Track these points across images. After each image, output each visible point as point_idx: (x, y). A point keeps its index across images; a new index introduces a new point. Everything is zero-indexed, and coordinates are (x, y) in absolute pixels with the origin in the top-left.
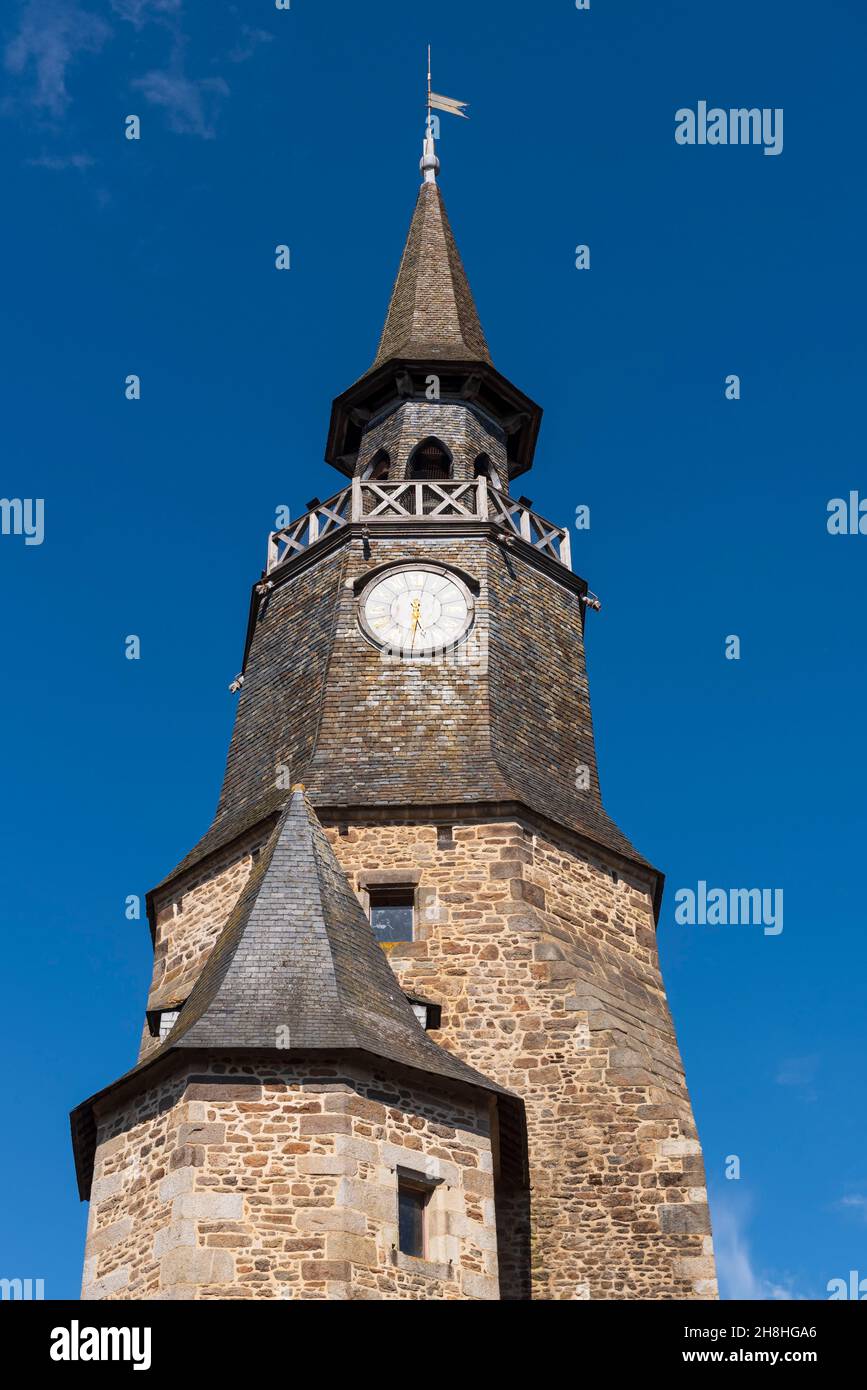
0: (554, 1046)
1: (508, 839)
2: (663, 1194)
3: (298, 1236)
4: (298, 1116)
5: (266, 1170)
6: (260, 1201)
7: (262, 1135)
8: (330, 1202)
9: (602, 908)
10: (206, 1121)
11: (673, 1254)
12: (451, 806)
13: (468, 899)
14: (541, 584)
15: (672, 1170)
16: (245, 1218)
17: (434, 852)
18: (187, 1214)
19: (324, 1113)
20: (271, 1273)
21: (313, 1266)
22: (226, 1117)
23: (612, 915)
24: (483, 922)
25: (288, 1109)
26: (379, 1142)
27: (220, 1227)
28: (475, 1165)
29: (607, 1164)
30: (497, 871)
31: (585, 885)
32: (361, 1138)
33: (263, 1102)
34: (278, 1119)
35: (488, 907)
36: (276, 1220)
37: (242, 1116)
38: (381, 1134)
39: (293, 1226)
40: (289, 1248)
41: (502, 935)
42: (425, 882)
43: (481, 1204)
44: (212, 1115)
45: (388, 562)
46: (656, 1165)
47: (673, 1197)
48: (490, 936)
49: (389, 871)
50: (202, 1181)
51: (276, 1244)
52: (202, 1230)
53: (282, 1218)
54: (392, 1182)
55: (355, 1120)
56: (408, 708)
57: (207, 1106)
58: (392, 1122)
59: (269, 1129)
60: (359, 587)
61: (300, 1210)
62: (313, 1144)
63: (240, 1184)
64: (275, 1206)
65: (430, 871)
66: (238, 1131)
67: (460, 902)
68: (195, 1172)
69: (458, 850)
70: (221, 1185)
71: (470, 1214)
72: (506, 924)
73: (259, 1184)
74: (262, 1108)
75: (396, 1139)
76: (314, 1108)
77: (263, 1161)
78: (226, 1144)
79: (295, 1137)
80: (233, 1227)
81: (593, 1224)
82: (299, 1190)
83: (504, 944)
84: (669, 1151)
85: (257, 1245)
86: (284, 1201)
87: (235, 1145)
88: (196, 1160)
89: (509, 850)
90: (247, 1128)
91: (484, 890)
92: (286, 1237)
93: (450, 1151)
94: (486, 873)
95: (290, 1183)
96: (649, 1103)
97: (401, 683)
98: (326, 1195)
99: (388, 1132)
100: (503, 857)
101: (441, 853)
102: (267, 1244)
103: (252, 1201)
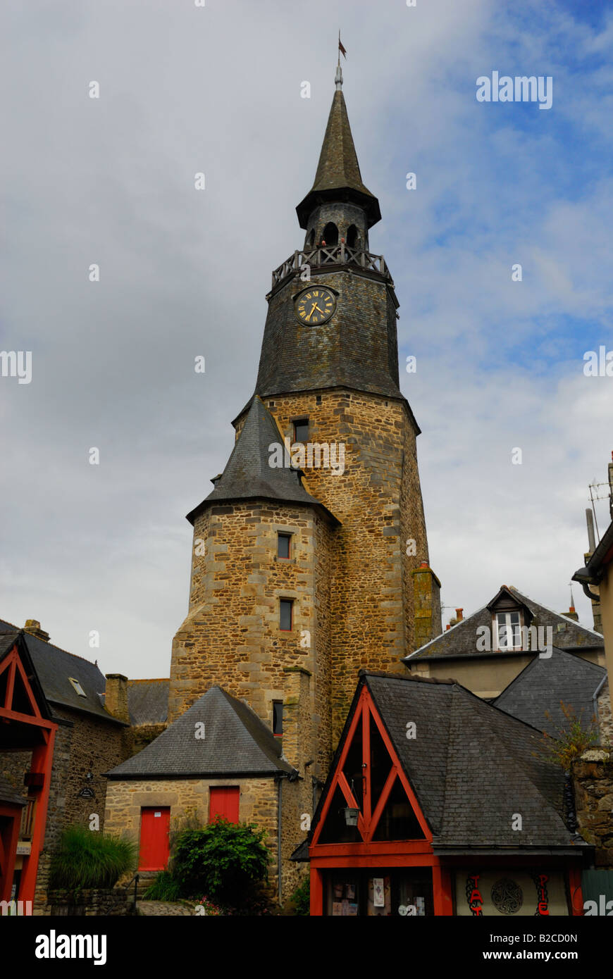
0: (353, 474)
1: (340, 399)
2: (385, 523)
3: (244, 556)
4: (245, 518)
5: (235, 536)
6: (233, 546)
7: (234, 525)
8: (254, 545)
9: (380, 418)
10: (217, 522)
11: (387, 543)
12: (320, 389)
13: (326, 423)
14: (368, 284)
15: (388, 515)
16: (229, 552)
17: (315, 406)
18: (212, 551)
19: (252, 517)
20: (236, 568)
21: (248, 565)
22: (223, 520)
23: (383, 420)
24: (330, 431)
25: (242, 516)
26: (271, 524)
27: (222, 555)
28: (306, 526)
29: (367, 514)
30: (336, 412)
31: (373, 410)
32: (264, 523)
33: (234, 514)
34: (239, 519)
35: (332, 426)
36: (238, 551)
37: (228, 519)
38: (272, 521)
39: (243, 553)
40: (241, 560)
41: (336, 435)
42: (313, 418)
43: (308, 539)
44: (219, 520)
45: (307, 287)
46: (383, 513)
47: (387, 524)
48: (333, 436)
49: (299, 415)
50: (216, 541)
51: (238, 559)
52: (216, 556)
53: (239, 551)
54: (276, 536)
55: (262, 518)
56: (312, 347)
57: (217, 517)
58: (276, 516)
59: (236, 523)
60: (295, 299)
61: (245, 548)
62: (249, 527)
63: (227, 541)
64: (238, 547)
65: (314, 414)
66: (226, 524)
67: (323, 425)
68: (214, 538)
69: (323, 404)
70: (222, 542)
71: (303, 542)
72: (338, 432)
73: (233, 541)
74: (234, 516)
75: (277, 522)
76: (250, 515)
77: (234, 533)
78: (223, 529)
79: (244, 525)
80: (225, 554)
81: (362, 535)
82: (245, 542)
83: (337, 439)
84: (388, 509)
85: (232, 559)
86: (240, 545)
87: (225, 529)
88: (214, 535)
89: (340, 403)
90: (229, 523)
91: (331, 420)
92: (241, 556)
93: (297, 523)
94: (332, 413)
95: (242, 539)
96: (382, 492)
97: (309, 337)
98: (253, 543)
99: (274, 520)
100: (338, 406)
101: (317, 407)
102: (235, 559)
103: (231, 546)
